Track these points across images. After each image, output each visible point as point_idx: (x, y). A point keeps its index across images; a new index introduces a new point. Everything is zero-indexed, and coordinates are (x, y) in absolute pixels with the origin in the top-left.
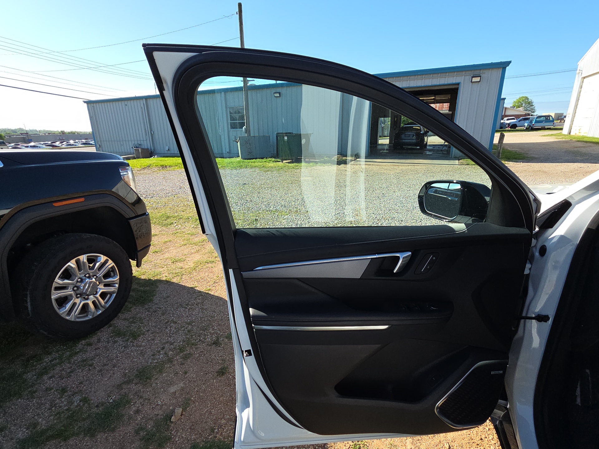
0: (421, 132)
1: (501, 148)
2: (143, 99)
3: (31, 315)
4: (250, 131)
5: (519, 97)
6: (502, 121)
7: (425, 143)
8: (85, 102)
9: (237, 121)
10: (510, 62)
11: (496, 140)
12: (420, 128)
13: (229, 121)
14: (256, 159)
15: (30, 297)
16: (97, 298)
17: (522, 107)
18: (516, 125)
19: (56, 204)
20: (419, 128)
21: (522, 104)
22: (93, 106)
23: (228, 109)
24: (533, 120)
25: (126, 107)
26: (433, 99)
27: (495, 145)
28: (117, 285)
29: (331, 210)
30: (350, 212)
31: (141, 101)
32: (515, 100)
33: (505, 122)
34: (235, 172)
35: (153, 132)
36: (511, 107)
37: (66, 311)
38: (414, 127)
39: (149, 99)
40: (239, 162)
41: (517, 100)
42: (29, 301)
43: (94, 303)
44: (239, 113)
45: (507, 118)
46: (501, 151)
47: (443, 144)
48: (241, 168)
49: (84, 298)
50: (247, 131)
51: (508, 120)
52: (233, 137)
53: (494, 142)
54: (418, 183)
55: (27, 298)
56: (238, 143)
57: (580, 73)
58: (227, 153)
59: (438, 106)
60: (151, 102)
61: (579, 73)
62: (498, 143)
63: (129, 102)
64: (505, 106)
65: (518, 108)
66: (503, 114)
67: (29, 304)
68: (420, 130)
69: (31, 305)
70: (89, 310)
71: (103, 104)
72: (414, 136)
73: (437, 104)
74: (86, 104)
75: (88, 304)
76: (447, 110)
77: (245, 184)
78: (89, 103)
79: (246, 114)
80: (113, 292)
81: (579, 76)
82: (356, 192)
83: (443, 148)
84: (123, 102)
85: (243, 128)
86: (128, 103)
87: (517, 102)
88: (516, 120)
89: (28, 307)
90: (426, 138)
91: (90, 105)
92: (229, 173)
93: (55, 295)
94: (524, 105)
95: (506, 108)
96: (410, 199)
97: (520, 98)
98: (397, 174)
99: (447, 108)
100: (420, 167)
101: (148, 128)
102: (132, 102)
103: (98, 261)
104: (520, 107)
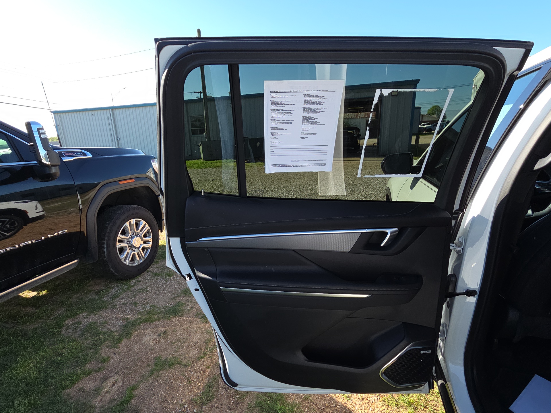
0: (355, 136)
1: (417, 147)
2: (109, 109)
3: (106, 257)
4: (210, 136)
5: (432, 106)
6: (420, 126)
7: (358, 144)
8: (52, 112)
9: (198, 128)
10: (419, 80)
11: (413, 142)
12: (354, 132)
13: (191, 128)
14: (217, 160)
15: (106, 245)
16: (139, 250)
17: (435, 114)
18: (431, 129)
19: (121, 183)
20: (352, 132)
21: (435, 112)
22: (60, 116)
23: (189, 118)
24: (444, 125)
25: (93, 116)
26: (363, 108)
27: (413, 145)
28: (151, 243)
29: (290, 196)
30: (305, 196)
31: (108, 111)
32: (429, 109)
33: (422, 127)
34: (201, 170)
35: (119, 138)
36: (426, 114)
37: (124, 257)
38: (348, 132)
39: (115, 109)
40: (202, 163)
41: (431, 108)
42: (105, 247)
43: (138, 254)
44: (199, 120)
45: (424, 123)
46: (418, 149)
47: (373, 145)
48: (206, 168)
49: (133, 250)
50: (208, 136)
51: (424, 125)
52: (195, 142)
53: (412, 143)
54: (355, 175)
55: (104, 245)
56: (199, 146)
57: (476, 88)
58: (189, 155)
59: (367, 114)
60: (116, 111)
61: (474, 87)
62: (415, 143)
63: (96, 112)
64: (422, 113)
65: (432, 115)
66: (421, 120)
67: (105, 249)
68: (354, 134)
69: (107, 250)
70: (136, 259)
71: (70, 114)
72: (349, 139)
73: (366, 113)
74: (53, 114)
75: (135, 254)
76: (374, 117)
77: (213, 180)
78: (55, 112)
79: (206, 122)
80: (149, 248)
81: (474, 90)
82: (307, 183)
83: (373, 149)
84: (90, 112)
85: (204, 133)
86: (94, 113)
87: (431, 110)
88: (431, 125)
89: (105, 251)
90: (359, 141)
91: (56, 115)
92: (196, 172)
93: (119, 245)
94: (437, 113)
95: (423, 115)
96: (350, 186)
97: (434, 107)
98: (338, 169)
99: (374, 115)
100: (355, 163)
101: (114, 134)
102: (99, 112)
103: (140, 224)
104: (434, 115)
